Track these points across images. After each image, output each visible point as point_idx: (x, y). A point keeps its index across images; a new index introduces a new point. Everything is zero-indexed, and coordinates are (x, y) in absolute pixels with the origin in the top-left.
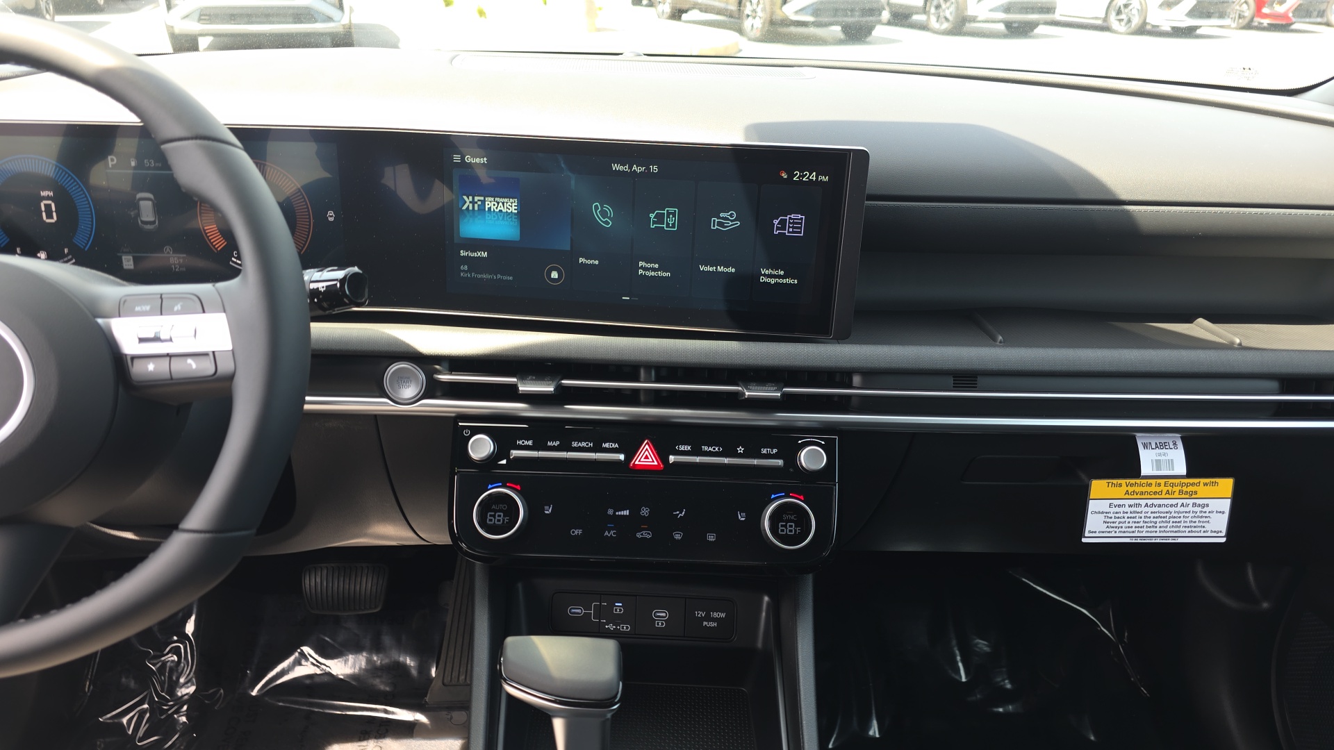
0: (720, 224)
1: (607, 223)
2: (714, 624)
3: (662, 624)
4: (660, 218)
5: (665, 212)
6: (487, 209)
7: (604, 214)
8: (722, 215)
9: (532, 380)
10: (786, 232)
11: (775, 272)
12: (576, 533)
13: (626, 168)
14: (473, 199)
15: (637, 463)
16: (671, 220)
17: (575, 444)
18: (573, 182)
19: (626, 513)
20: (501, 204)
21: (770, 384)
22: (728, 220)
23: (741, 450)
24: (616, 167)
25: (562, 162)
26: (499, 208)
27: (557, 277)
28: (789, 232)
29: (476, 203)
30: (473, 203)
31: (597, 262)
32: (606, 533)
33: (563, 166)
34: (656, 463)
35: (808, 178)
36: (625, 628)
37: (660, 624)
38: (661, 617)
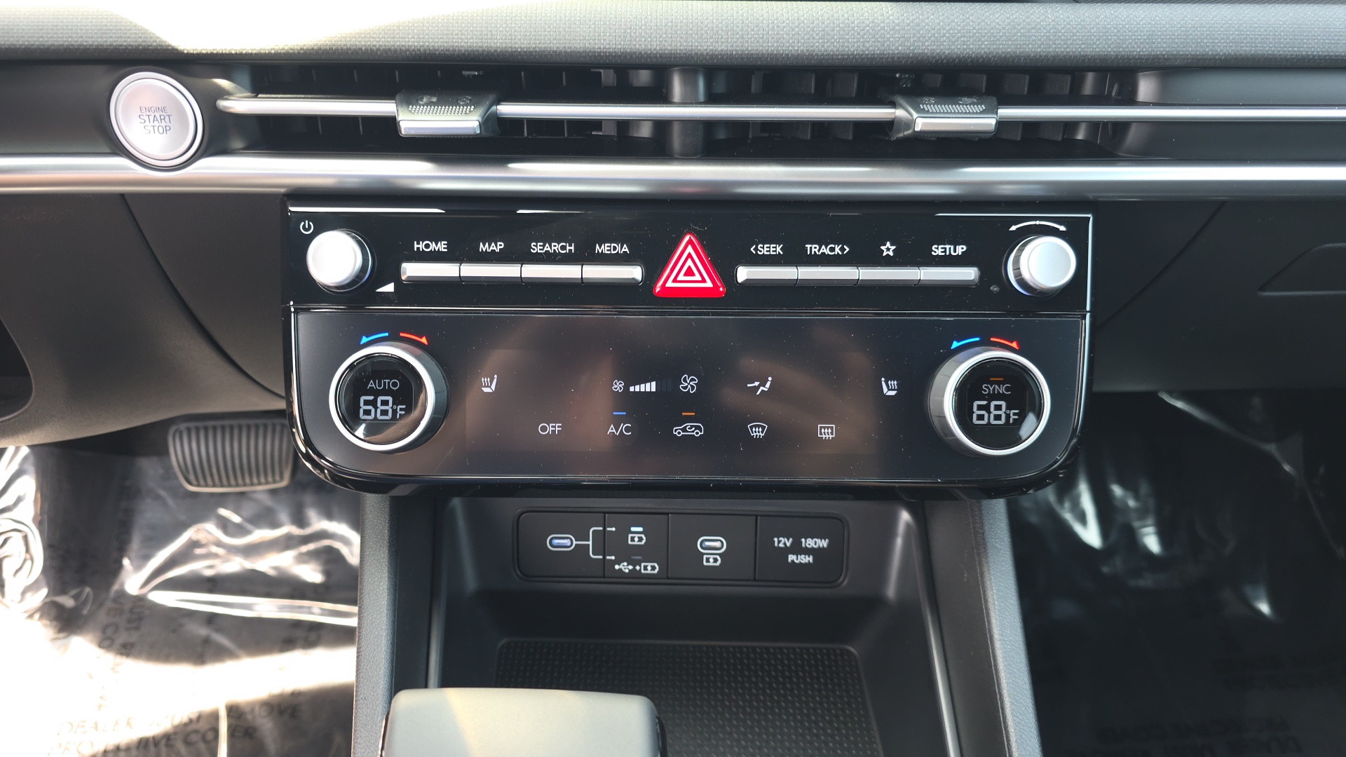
2: (806, 559)
3: (716, 560)
9: (430, 104)
12: (550, 429)
15: (670, 284)
17: (537, 248)
19: (651, 387)
21: (966, 99)
23: (888, 249)
32: (611, 430)
34: (709, 284)
36: (650, 568)
37: (712, 560)
38: (712, 549)
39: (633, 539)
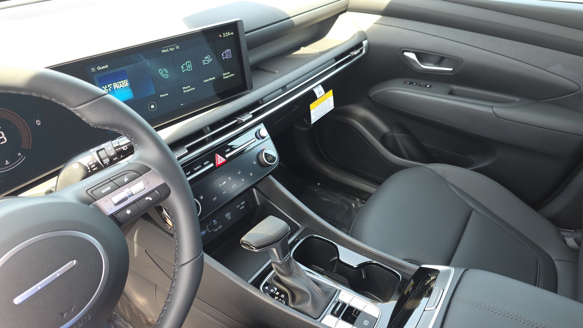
0: (206, 62)
1: (166, 76)
2: (243, 207)
3: (230, 217)
4: (185, 67)
5: (186, 64)
6: (115, 89)
7: (164, 73)
8: (206, 58)
10: (226, 57)
11: (227, 74)
12: (215, 199)
13: (167, 51)
14: (107, 86)
16: (188, 66)
17: (195, 169)
18: (148, 64)
19: (225, 182)
20: (120, 84)
22: (208, 59)
24: (163, 51)
25: (141, 56)
26: (120, 86)
27: (154, 107)
28: (227, 57)
29: (109, 88)
30: (108, 88)
31: (167, 94)
32: (224, 193)
33: (142, 57)
34: (224, 160)
35: (228, 35)
36: (220, 227)
37: (229, 218)
38: (228, 215)
39: (215, 223)
